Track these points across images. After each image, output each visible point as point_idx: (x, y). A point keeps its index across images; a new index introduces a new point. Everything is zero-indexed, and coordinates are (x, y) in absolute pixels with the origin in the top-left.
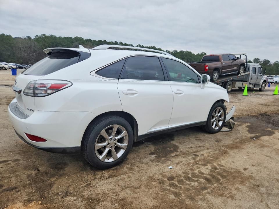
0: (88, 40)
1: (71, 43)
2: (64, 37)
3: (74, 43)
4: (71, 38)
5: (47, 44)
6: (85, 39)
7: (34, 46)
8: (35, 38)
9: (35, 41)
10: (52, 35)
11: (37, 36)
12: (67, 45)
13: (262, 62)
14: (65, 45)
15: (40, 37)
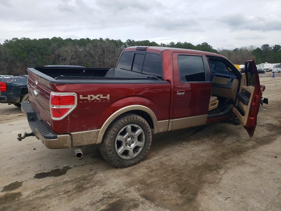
0: (68, 40)
1: (48, 45)
2: (40, 39)
3: (52, 45)
4: (48, 39)
5: (21, 49)
6: (64, 39)
7: (5, 53)
8: (4, 43)
9: (5, 46)
10: (24, 38)
11: (7, 40)
12: (44, 48)
13: (272, 48)
14: (41, 48)
15: (11, 41)
